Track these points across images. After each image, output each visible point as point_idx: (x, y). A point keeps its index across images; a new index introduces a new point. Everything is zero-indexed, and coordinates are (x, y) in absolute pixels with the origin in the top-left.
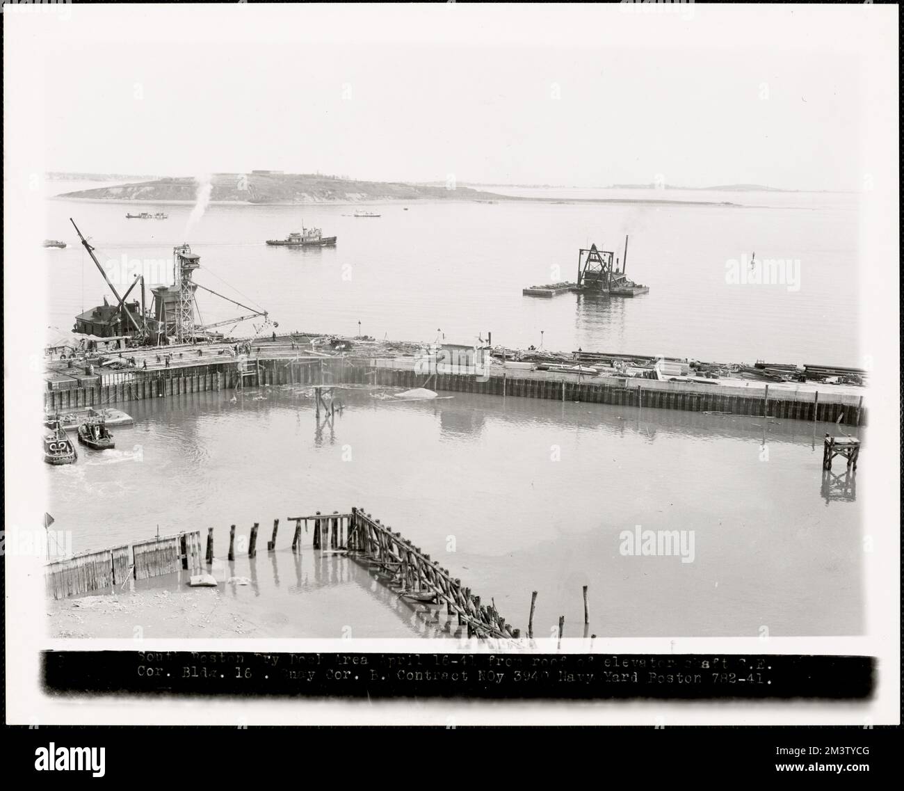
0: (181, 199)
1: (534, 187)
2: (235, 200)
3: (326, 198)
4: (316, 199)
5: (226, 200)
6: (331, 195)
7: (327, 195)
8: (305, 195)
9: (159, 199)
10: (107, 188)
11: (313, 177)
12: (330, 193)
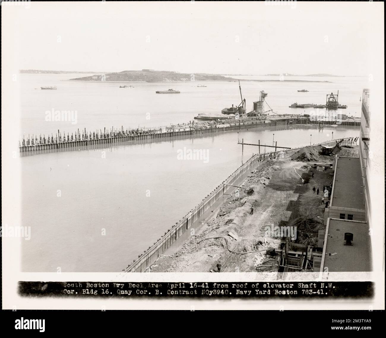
0: (121, 81)
1: (246, 75)
2: (141, 81)
3: (174, 80)
4: (171, 81)
5: (137, 81)
6: (176, 79)
7: (174, 79)
8: (166, 79)
9: (112, 81)
10: (91, 77)
11: (167, 72)
12: (175, 78)
